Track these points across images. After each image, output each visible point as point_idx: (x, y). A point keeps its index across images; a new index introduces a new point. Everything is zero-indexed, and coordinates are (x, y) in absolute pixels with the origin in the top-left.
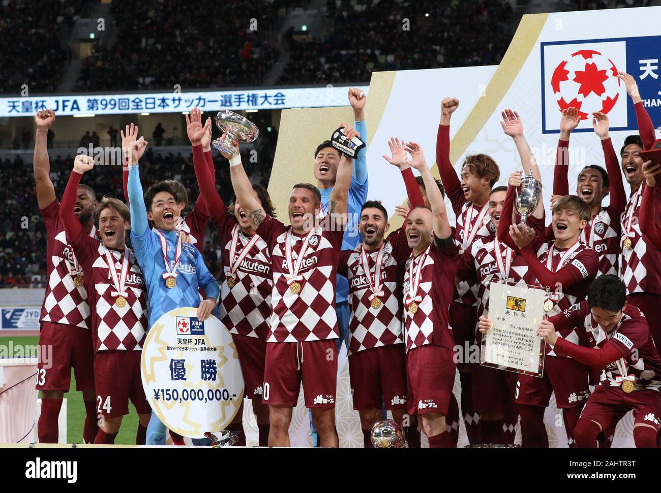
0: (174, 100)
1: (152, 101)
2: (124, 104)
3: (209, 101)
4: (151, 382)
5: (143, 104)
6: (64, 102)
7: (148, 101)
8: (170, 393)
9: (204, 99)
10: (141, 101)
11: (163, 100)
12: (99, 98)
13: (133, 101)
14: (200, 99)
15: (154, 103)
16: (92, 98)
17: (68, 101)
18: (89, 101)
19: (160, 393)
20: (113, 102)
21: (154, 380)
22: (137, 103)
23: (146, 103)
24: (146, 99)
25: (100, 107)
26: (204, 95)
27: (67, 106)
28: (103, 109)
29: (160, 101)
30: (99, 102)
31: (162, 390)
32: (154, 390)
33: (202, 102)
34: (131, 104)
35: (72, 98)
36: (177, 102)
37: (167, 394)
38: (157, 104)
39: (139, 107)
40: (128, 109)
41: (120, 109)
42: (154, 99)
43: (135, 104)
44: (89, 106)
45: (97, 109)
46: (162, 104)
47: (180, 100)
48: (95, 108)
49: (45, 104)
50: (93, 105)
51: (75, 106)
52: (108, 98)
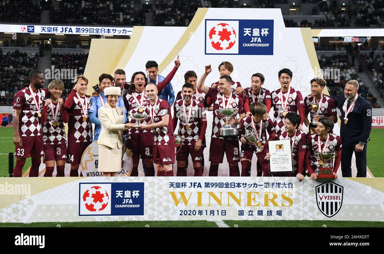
0: (113, 30)
1: (104, 30)
2: (91, 31)
3: (128, 31)
4: (85, 170)
5: (100, 31)
6: (66, 28)
7: (102, 30)
8: (95, 173)
9: (126, 30)
10: (99, 30)
11: (109, 30)
12: (81, 27)
13: (96, 30)
14: (124, 30)
15: (105, 31)
16: (78, 27)
17: (68, 28)
18: (77, 28)
19: (90, 174)
20: (87, 30)
21: (87, 169)
22: (97, 30)
23: (101, 31)
24: (101, 29)
25: (81, 31)
26: (125, 29)
27: (67, 30)
28: (82, 32)
29: (107, 30)
30: (81, 29)
31: (91, 173)
32: (87, 173)
33: (125, 31)
34: (95, 31)
35: (69, 27)
36: (114, 31)
37: (93, 174)
38: (106, 32)
39: (98, 32)
40: (94, 33)
41: (90, 33)
42: (105, 29)
43: (97, 31)
44: (76, 31)
45: (80, 32)
46: (108, 32)
47: (115, 30)
48: (79, 32)
49: (57, 29)
50: (78, 30)
51: (70, 30)
52: (85, 28)
